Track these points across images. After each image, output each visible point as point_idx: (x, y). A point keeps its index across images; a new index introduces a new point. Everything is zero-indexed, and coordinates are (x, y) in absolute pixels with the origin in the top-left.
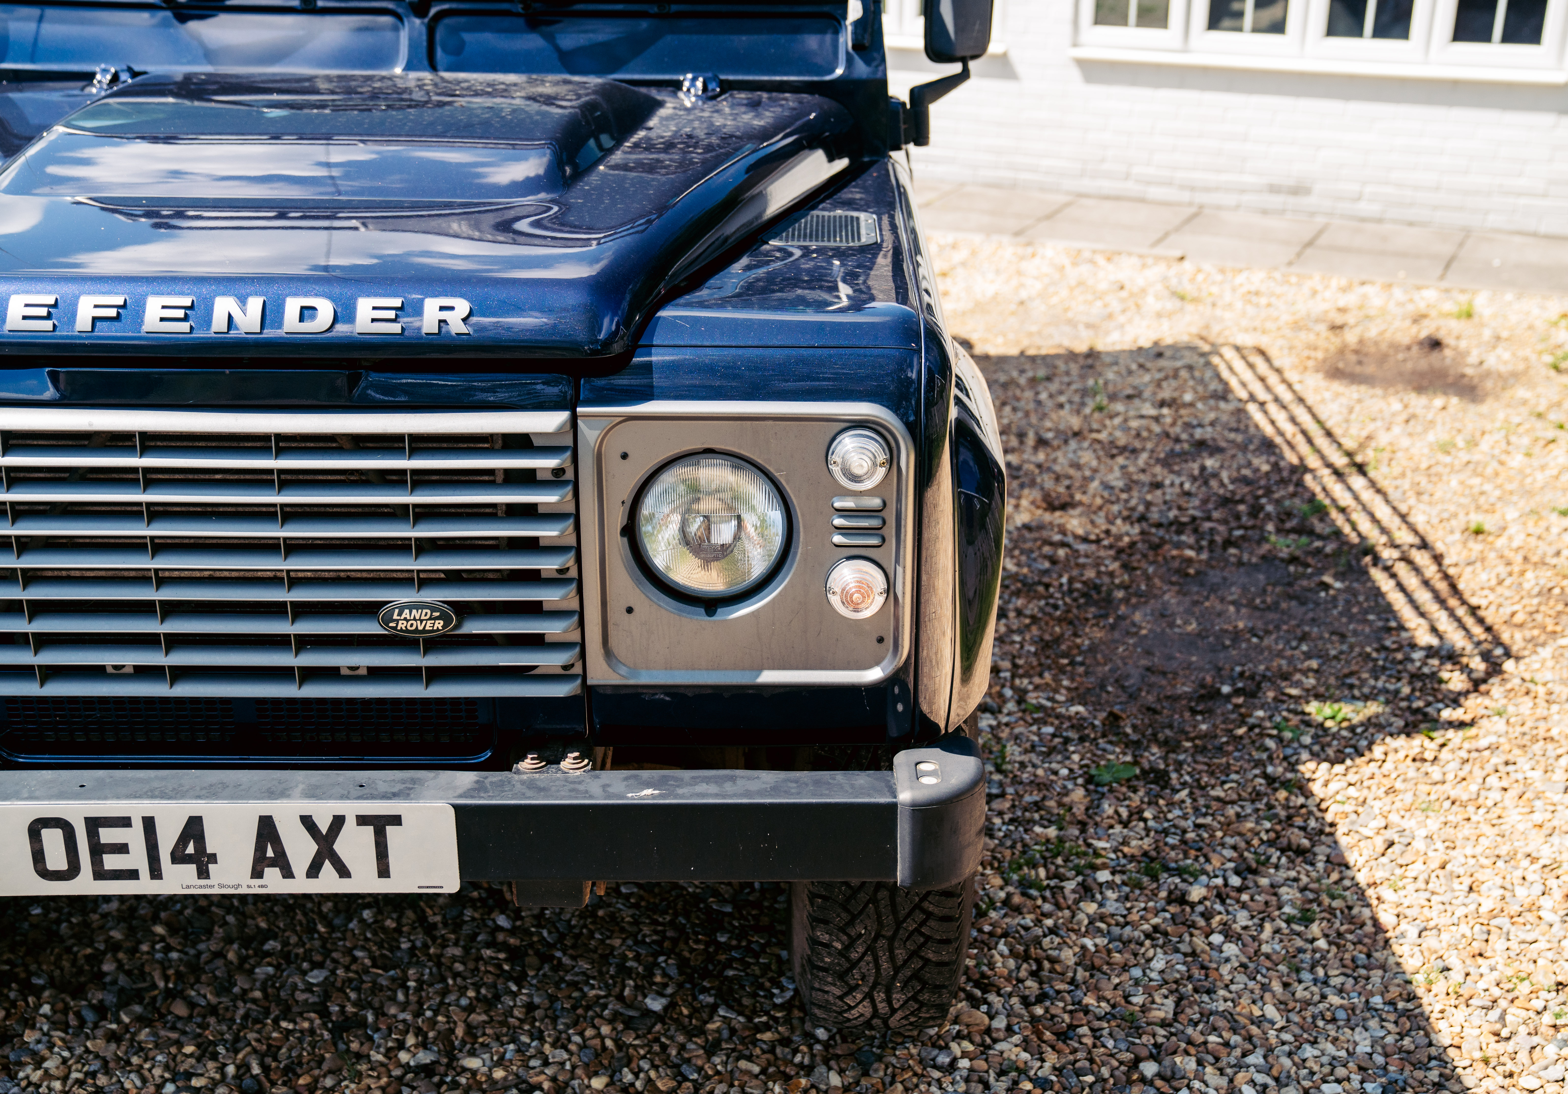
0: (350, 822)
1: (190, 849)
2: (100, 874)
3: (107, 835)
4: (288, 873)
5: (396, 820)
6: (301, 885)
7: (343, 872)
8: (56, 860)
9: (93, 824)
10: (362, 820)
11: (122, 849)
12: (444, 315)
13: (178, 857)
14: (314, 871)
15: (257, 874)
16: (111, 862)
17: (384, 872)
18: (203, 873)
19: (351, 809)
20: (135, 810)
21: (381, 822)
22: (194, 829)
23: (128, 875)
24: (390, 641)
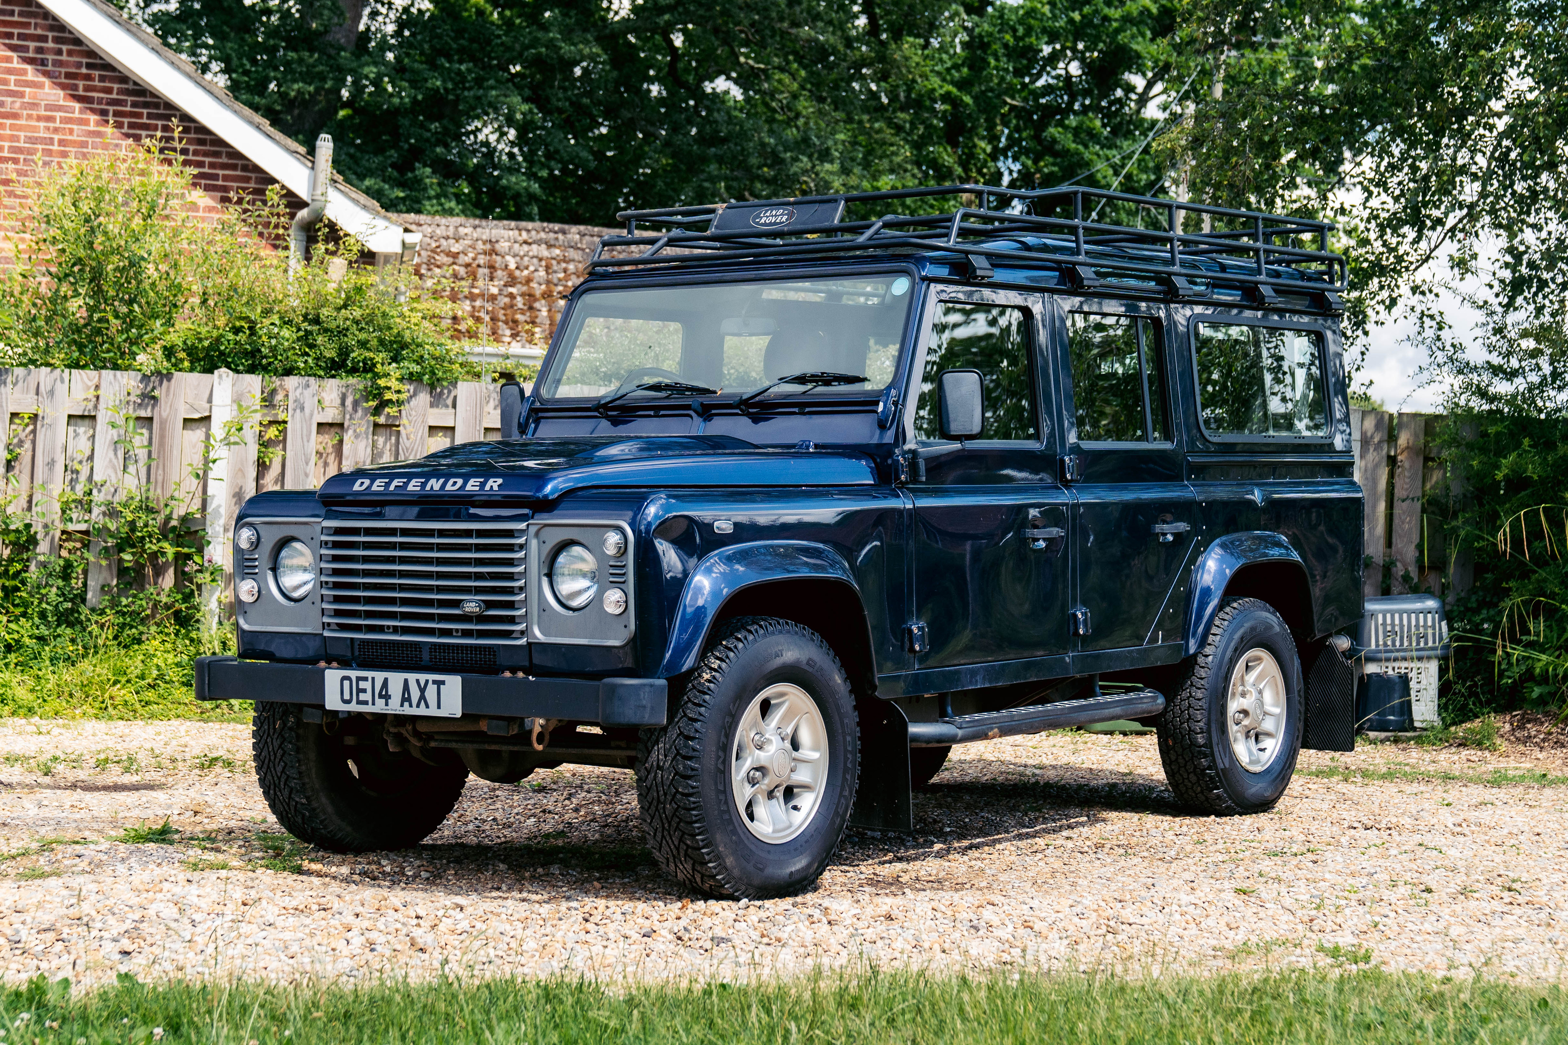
0: (430, 682)
1: (384, 693)
2: (359, 702)
3: (362, 685)
4: (411, 705)
5: (443, 682)
6: (414, 711)
7: (427, 705)
8: (347, 696)
9: (359, 679)
10: (434, 682)
11: (364, 691)
13: (381, 696)
14: (418, 706)
15: (402, 705)
16: (362, 697)
17: (439, 707)
18: (387, 704)
19: (432, 677)
20: (369, 674)
21: (439, 683)
22: (386, 682)
23: (366, 703)
24: (466, 618)
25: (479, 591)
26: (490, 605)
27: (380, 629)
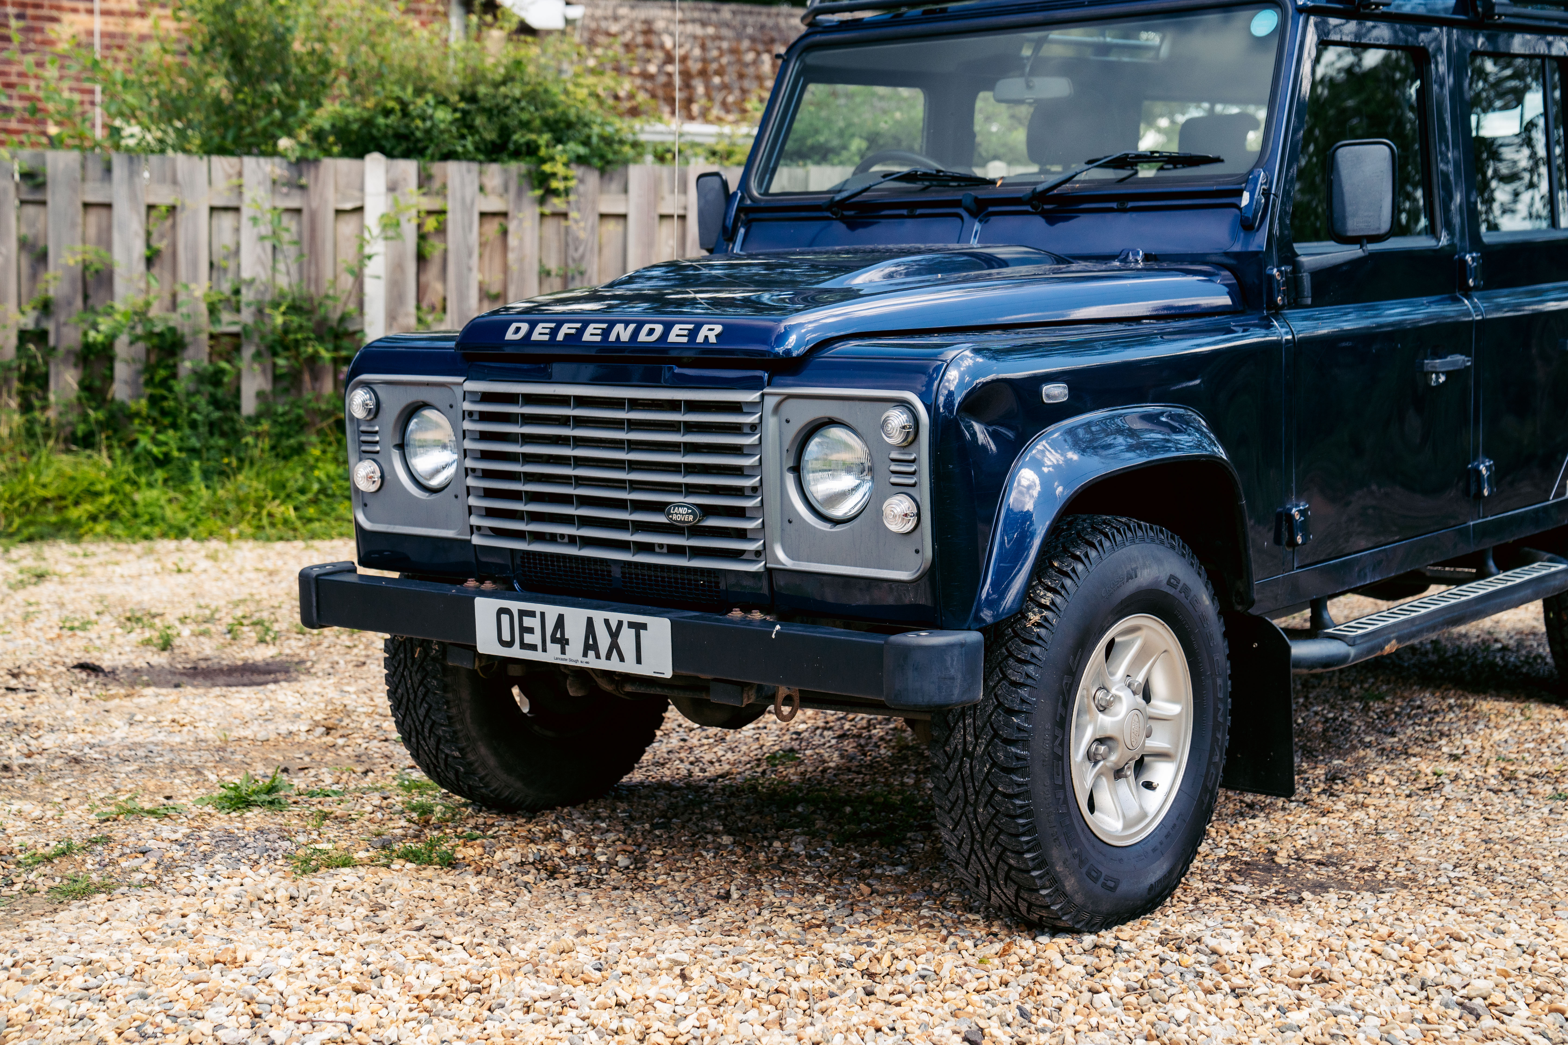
0: (625, 625)
1: (558, 635)
2: (524, 646)
3: (528, 622)
5: (644, 626)
6: (603, 664)
7: (621, 658)
8: (506, 637)
9: (523, 613)
10: (631, 625)
12: (709, 333)
13: (554, 639)
14: (608, 656)
15: (585, 655)
16: (528, 639)
17: (639, 661)
18: (563, 652)
19: (627, 618)
20: (537, 608)
21: (639, 627)
22: (561, 623)
23: (533, 647)
24: (674, 529)
25: (691, 489)
26: (708, 511)
27: (552, 538)
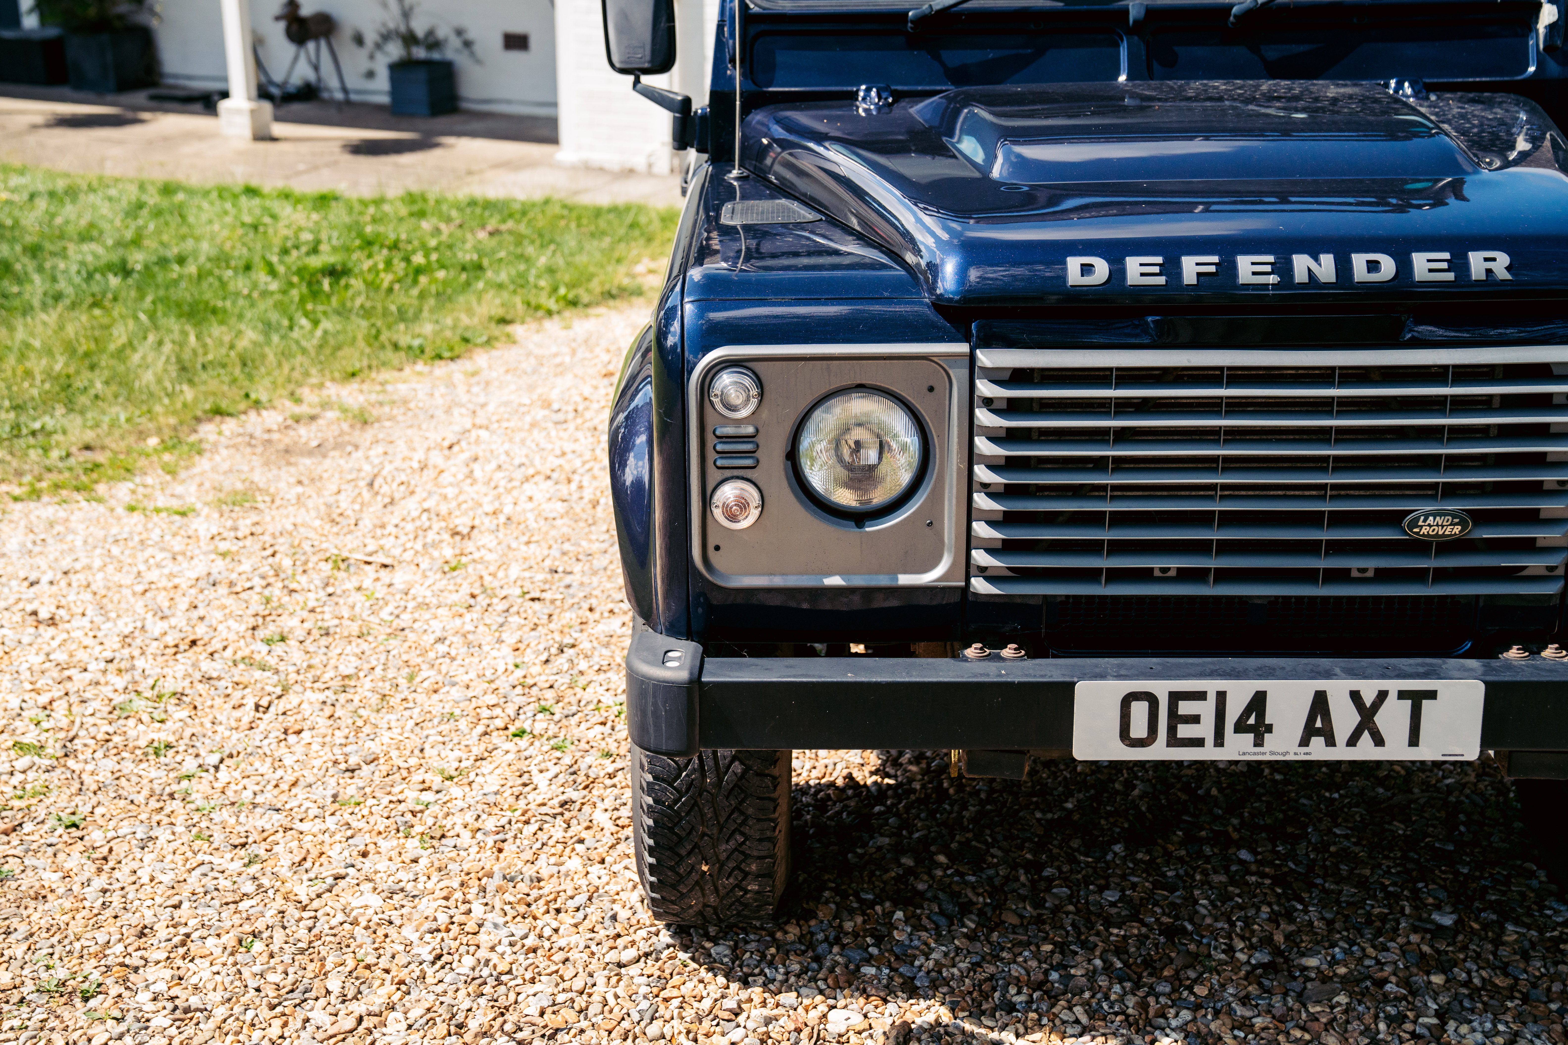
0: (1393, 696)
1: (1252, 721)
2: (1173, 741)
3: (1185, 708)
4: (1331, 742)
5: (1432, 695)
6: (1341, 753)
7: (1379, 741)
8: (1139, 730)
9: (1175, 697)
10: (1405, 694)
11: (1195, 719)
12: (1490, 265)
13: (1241, 727)
14: (1352, 741)
15: (1304, 742)
16: (1184, 731)
17: (1414, 740)
18: (1259, 742)
19: (1393, 686)
20: (1211, 686)
21: (1417, 698)
22: (1258, 702)
23: (1199, 742)
24: (1420, 547)
25: (1451, 491)
26: (1480, 518)
27: (1144, 575)
